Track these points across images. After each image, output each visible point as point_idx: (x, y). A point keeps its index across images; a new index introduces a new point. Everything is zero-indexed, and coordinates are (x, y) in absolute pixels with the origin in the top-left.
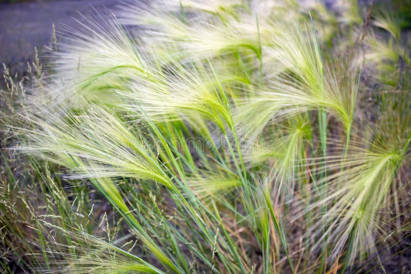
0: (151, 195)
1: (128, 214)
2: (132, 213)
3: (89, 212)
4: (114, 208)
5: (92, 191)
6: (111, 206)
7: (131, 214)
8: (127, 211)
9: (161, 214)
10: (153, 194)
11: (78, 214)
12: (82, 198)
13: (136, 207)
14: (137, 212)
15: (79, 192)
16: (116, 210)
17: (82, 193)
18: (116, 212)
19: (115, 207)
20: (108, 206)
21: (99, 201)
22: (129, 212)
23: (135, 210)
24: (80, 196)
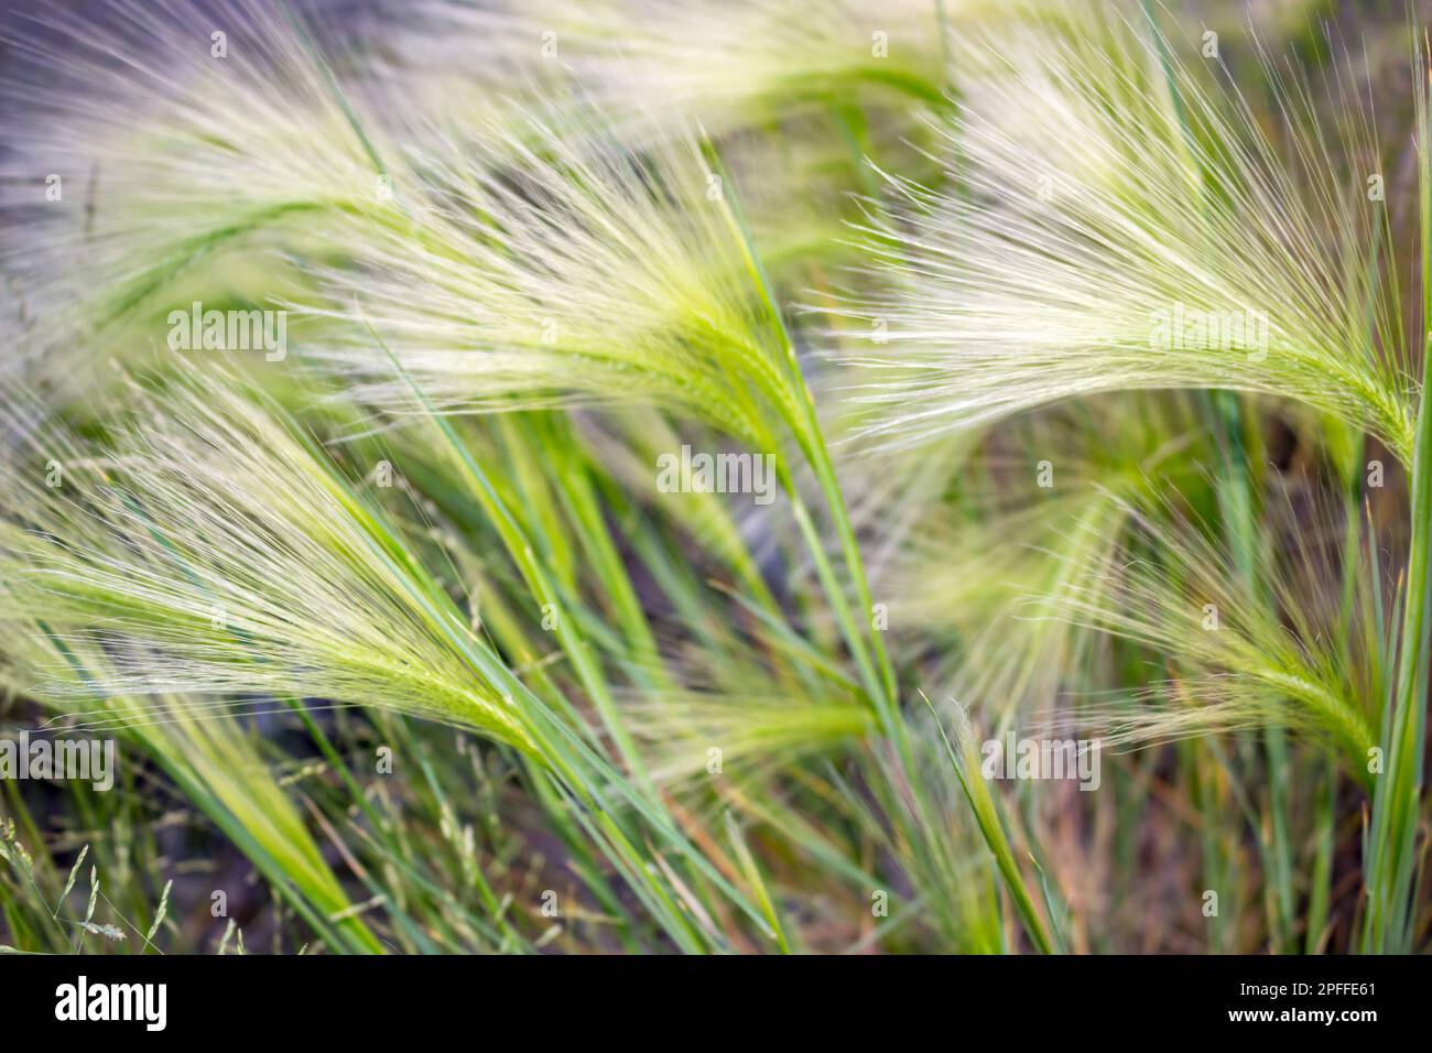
0: (448, 826)
1: (346, 920)
2: (364, 915)
3: (152, 919)
4: (276, 895)
5: (173, 818)
6: (264, 884)
7: (360, 925)
8: (336, 908)
9: (499, 915)
10: (464, 818)
11: (94, 929)
12: (123, 852)
13: (384, 885)
14: (390, 907)
15: (107, 824)
16: (286, 904)
17: (121, 830)
18: (290, 913)
19: (281, 888)
20: (251, 889)
21: (205, 865)
22: (351, 911)
23: (379, 899)
24: (111, 844)
